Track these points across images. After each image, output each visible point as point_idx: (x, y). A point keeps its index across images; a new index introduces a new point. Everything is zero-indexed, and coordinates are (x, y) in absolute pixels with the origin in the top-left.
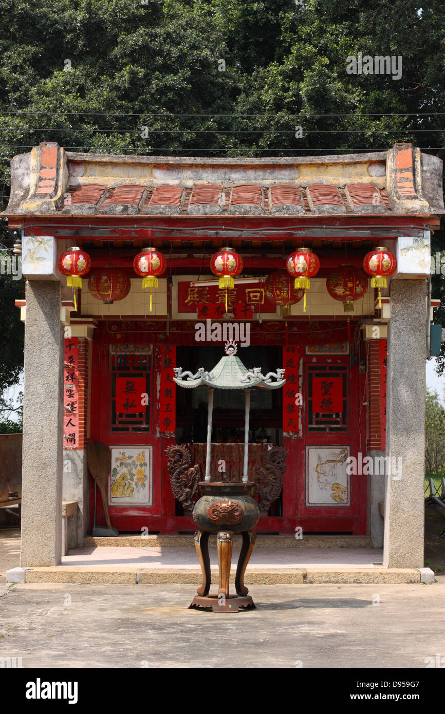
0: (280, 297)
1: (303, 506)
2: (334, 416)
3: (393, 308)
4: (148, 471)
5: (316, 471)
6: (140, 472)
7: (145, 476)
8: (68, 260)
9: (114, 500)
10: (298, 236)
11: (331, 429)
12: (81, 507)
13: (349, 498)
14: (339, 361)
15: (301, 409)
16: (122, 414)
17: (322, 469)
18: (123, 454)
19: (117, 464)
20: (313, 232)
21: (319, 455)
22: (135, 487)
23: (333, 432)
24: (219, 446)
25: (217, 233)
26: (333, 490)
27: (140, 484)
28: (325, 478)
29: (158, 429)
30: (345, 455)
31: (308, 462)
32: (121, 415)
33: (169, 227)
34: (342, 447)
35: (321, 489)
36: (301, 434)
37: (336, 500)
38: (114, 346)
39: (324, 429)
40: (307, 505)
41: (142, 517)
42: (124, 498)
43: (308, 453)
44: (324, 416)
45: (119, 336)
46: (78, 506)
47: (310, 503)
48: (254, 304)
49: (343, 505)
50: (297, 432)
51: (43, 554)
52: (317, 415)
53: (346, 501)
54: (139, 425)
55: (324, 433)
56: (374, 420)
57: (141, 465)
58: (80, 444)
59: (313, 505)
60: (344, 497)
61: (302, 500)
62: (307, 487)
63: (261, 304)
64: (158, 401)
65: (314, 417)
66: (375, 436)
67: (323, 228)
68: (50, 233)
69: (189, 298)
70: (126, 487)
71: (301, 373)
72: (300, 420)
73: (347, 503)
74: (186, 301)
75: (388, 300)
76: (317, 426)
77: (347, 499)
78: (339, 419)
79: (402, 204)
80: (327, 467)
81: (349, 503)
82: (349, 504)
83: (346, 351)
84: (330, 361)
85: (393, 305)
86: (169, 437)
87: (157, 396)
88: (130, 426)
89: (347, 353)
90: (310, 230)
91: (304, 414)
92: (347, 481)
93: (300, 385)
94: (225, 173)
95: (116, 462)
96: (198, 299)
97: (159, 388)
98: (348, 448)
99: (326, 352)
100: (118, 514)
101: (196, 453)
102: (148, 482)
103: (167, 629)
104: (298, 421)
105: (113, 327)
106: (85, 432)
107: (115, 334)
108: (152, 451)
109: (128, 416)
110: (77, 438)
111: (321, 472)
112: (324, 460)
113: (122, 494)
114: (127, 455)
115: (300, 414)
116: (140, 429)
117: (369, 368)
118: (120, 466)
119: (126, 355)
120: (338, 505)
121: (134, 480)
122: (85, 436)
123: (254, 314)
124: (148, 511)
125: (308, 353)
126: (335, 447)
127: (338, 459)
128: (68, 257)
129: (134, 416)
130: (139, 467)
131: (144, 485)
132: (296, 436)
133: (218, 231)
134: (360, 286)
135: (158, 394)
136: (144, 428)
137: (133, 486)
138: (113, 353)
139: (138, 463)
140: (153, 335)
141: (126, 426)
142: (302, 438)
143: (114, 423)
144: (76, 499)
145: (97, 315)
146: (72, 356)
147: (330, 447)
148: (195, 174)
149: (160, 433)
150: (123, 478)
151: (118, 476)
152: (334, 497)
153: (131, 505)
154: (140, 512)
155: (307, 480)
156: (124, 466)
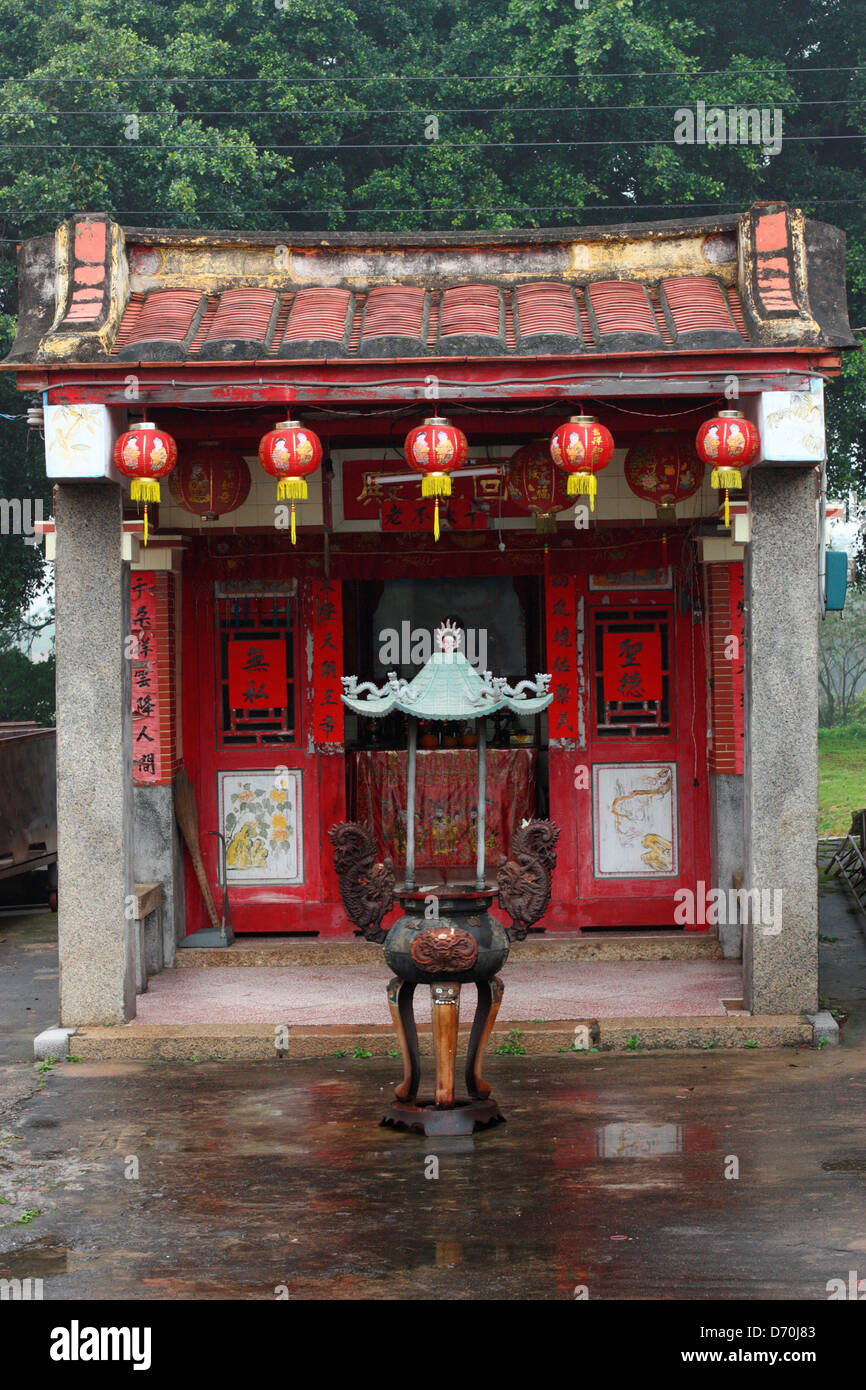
0: (534, 498)
1: (590, 877)
2: (646, 706)
3: (755, 521)
4: (294, 818)
5: (613, 811)
6: (278, 821)
7: (289, 828)
8: (132, 451)
9: (230, 874)
10: (571, 394)
11: (640, 731)
12: (169, 891)
13: (676, 862)
14: (654, 602)
15: (581, 694)
16: (241, 710)
17: (623, 807)
18: (247, 786)
19: (235, 805)
20: (599, 384)
21: (617, 781)
22: (270, 849)
23: (644, 737)
24: (427, 756)
25: (416, 392)
26: (647, 847)
27: (278, 843)
28: (630, 824)
29: (311, 739)
30: (668, 780)
31: (598, 794)
32: (239, 713)
33: (324, 381)
34: (662, 765)
35: (624, 845)
36: (583, 742)
37: (652, 867)
38: (223, 584)
39: (627, 731)
40: (598, 875)
41: (285, 904)
42: (250, 871)
43: (598, 778)
44: (626, 706)
45: (232, 564)
46: (163, 891)
47: (602, 873)
48: (488, 501)
49: (664, 874)
50: (575, 738)
51: (102, 1001)
52: (613, 705)
53: (670, 867)
54: (275, 732)
55: (627, 740)
56: (721, 717)
57: (281, 807)
58: (163, 774)
59: (608, 876)
60: (667, 859)
61: (588, 867)
62: (596, 844)
63: (503, 501)
64: (310, 685)
65: (607, 708)
66: (723, 748)
67: (618, 377)
68: (98, 398)
69: (364, 492)
70: (253, 849)
71: (581, 626)
72: (580, 715)
73: (673, 870)
74: (359, 498)
75: (745, 507)
76: (613, 726)
77: (673, 863)
78: (655, 713)
79: (770, 328)
80: (634, 804)
81: (676, 870)
82: (676, 873)
83: (666, 582)
84: (635, 601)
85: (754, 517)
86: (331, 754)
87: (307, 676)
88: (258, 733)
89: (669, 586)
90: (593, 382)
91: (588, 704)
92: (673, 830)
93: (580, 649)
94: (429, 262)
95: (233, 802)
96: (381, 494)
97: (310, 660)
98: (674, 766)
99: (629, 584)
100: (238, 900)
101: (384, 770)
102: (296, 838)
103: (341, 1184)
104: (577, 718)
105: (219, 546)
106: (173, 750)
107: (225, 560)
108: (300, 780)
109: (253, 714)
110: (158, 764)
111: (624, 813)
112: (627, 791)
113: (246, 864)
114: (253, 789)
115: (580, 704)
116: (275, 739)
117: (711, 617)
118: (241, 809)
119: (246, 598)
120: (656, 875)
121: (268, 836)
122: (173, 757)
123: (489, 520)
124: (296, 894)
125: (593, 587)
126: (648, 765)
127: (656, 787)
128: (132, 443)
129: (265, 713)
130: (277, 812)
131: (286, 845)
132: (573, 745)
133: (417, 388)
134: (688, 472)
135: (310, 672)
136: (283, 736)
137: (267, 846)
138: (222, 596)
139: (275, 804)
140: (298, 560)
141: (250, 733)
142: (585, 749)
143: (227, 727)
144: (160, 878)
145: (190, 526)
146: (144, 607)
147: (639, 765)
148: (371, 263)
149: (316, 747)
150: (247, 832)
151: (238, 828)
152: (648, 861)
153: (264, 882)
154: (281, 895)
155: (595, 829)
156: (247, 810)
